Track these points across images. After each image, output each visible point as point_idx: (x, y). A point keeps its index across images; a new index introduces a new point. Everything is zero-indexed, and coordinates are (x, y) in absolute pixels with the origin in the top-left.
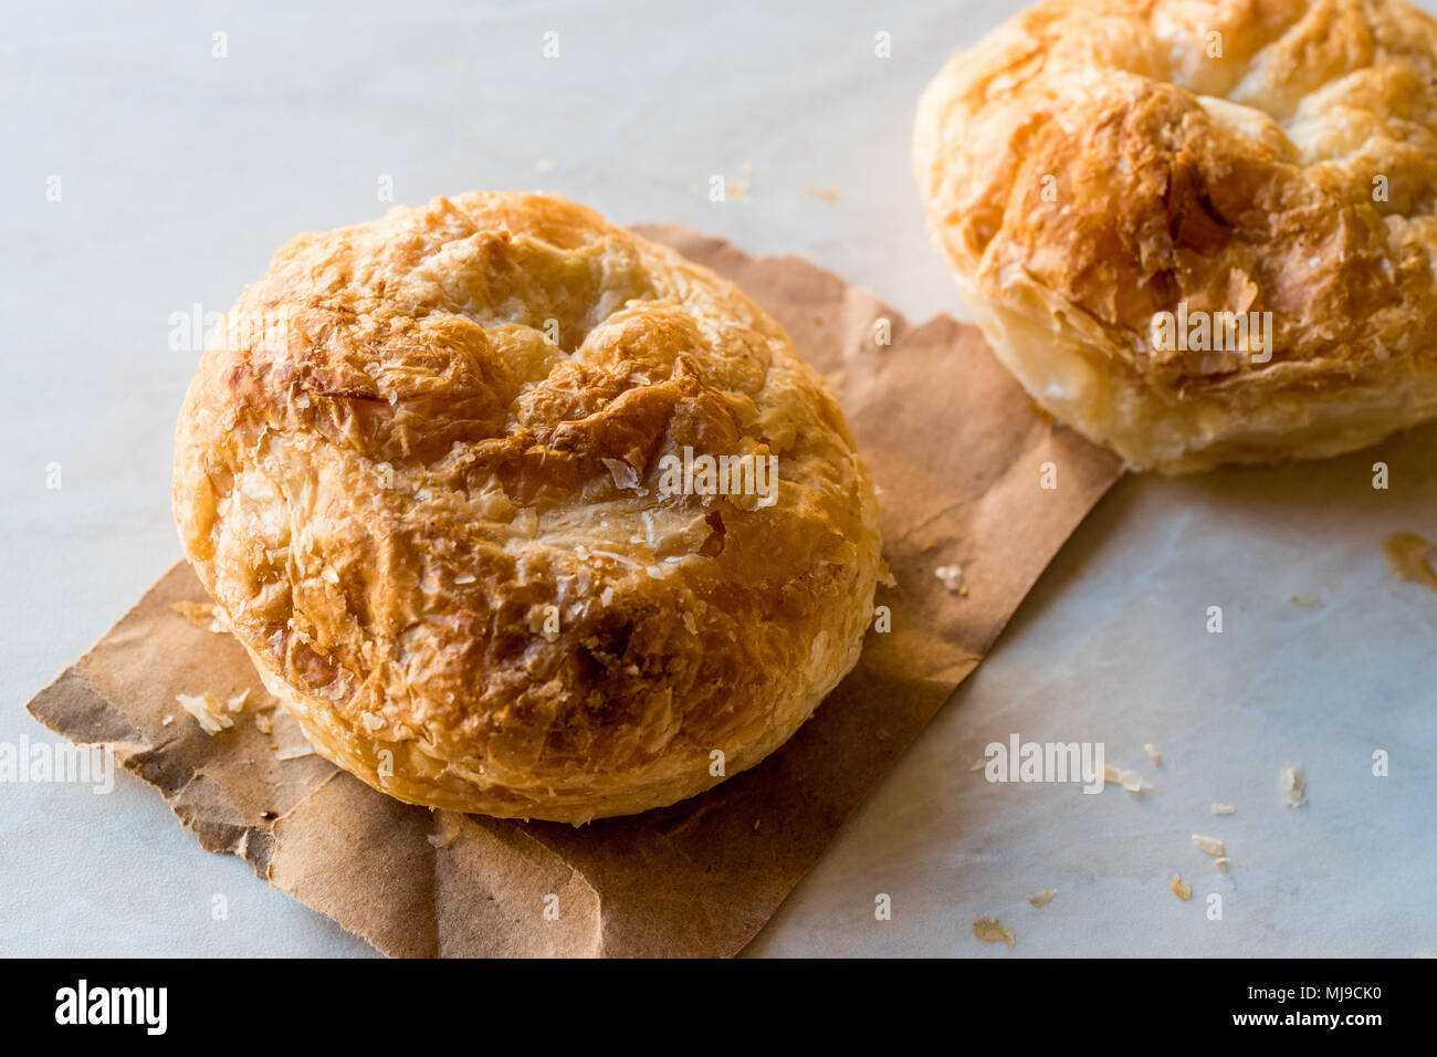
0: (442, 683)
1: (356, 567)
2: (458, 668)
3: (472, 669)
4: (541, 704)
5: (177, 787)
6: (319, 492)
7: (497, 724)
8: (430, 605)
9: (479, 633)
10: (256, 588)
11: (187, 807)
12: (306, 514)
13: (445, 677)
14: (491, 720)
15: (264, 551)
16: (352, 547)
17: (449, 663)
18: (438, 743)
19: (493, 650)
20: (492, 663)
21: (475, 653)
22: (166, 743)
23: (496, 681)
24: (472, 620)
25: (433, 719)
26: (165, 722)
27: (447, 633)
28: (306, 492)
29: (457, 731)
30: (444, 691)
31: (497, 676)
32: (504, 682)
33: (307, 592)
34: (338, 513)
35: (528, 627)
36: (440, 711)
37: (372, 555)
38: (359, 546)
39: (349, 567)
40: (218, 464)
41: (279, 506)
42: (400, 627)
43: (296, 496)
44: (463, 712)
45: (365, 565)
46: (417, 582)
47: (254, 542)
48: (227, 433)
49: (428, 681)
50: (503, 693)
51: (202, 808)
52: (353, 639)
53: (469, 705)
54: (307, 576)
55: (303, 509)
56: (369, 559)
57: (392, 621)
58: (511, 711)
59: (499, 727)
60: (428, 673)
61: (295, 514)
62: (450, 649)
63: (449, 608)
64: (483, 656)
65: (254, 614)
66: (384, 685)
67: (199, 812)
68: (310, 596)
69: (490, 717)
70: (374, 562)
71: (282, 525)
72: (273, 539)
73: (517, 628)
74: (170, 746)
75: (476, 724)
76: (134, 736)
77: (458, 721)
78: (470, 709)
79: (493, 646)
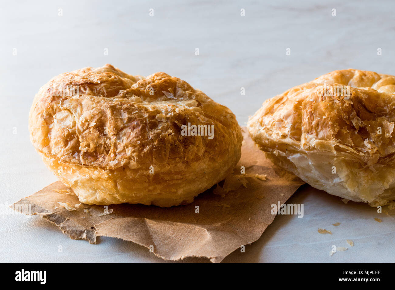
0: (135, 139)
1: (100, 119)
2: (139, 133)
3: (144, 133)
4: (167, 137)
5: (61, 222)
6: (83, 107)
7: (155, 146)
8: (126, 121)
9: (143, 123)
10: (66, 143)
11: (65, 227)
12: (80, 114)
13: (136, 137)
14: (153, 146)
15: (68, 130)
16: (98, 114)
17: (136, 133)
18: (137, 159)
19: (148, 127)
20: (149, 130)
21: (143, 128)
22: (56, 212)
23: (151, 134)
24: (140, 121)
25: (134, 152)
26: (55, 208)
27: (133, 126)
28: (79, 109)
29: (143, 153)
30: (137, 141)
31: (152, 133)
32: (154, 133)
33: (84, 136)
34: (91, 109)
35: (157, 120)
36: (136, 149)
37: (104, 115)
38: (100, 113)
39: (98, 120)
40: (47, 115)
41: (71, 116)
42: (118, 130)
43: (76, 111)
44: (143, 146)
45: (103, 118)
46: (120, 117)
47: (64, 129)
48: (50, 104)
49: (131, 140)
50: (155, 136)
51: (70, 227)
52: (103, 140)
53: (145, 143)
54: (84, 131)
55: (79, 113)
56: (104, 116)
57: (115, 129)
58: (158, 141)
59: (156, 147)
60: (129, 140)
61: (76, 115)
62: (135, 130)
63: (132, 120)
64: (146, 129)
65: (67, 150)
66: (115, 150)
67: (69, 228)
68: (86, 136)
69: (152, 145)
70: (106, 116)
71: (72, 121)
72: (70, 126)
73: (154, 120)
74: (58, 213)
75: (148, 148)
76: (45, 212)
77: (142, 150)
78: (145, 145)
79: (148, 126)
